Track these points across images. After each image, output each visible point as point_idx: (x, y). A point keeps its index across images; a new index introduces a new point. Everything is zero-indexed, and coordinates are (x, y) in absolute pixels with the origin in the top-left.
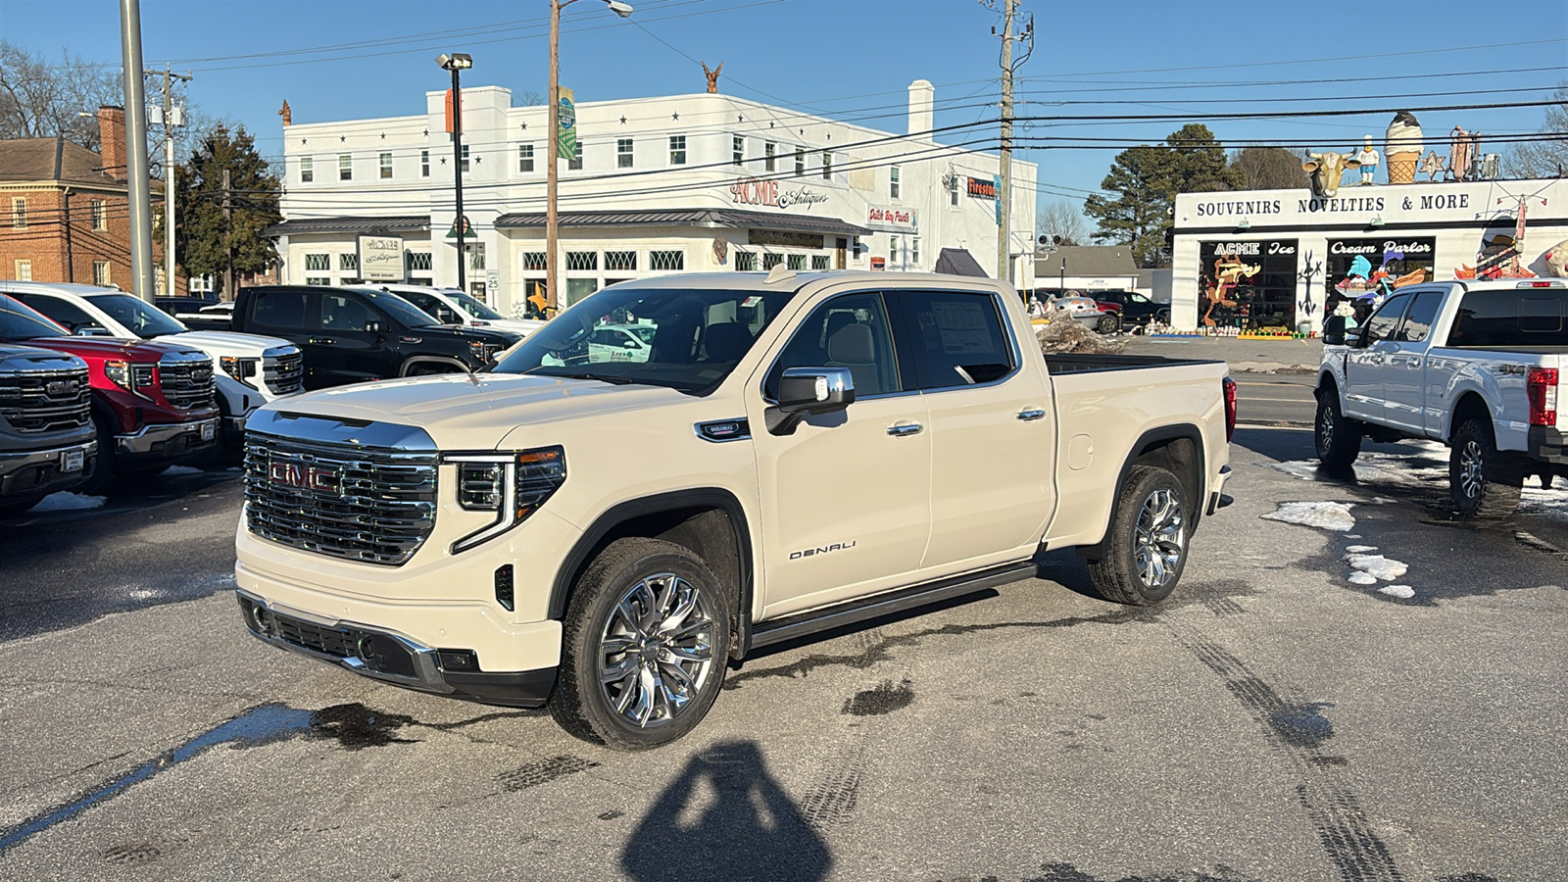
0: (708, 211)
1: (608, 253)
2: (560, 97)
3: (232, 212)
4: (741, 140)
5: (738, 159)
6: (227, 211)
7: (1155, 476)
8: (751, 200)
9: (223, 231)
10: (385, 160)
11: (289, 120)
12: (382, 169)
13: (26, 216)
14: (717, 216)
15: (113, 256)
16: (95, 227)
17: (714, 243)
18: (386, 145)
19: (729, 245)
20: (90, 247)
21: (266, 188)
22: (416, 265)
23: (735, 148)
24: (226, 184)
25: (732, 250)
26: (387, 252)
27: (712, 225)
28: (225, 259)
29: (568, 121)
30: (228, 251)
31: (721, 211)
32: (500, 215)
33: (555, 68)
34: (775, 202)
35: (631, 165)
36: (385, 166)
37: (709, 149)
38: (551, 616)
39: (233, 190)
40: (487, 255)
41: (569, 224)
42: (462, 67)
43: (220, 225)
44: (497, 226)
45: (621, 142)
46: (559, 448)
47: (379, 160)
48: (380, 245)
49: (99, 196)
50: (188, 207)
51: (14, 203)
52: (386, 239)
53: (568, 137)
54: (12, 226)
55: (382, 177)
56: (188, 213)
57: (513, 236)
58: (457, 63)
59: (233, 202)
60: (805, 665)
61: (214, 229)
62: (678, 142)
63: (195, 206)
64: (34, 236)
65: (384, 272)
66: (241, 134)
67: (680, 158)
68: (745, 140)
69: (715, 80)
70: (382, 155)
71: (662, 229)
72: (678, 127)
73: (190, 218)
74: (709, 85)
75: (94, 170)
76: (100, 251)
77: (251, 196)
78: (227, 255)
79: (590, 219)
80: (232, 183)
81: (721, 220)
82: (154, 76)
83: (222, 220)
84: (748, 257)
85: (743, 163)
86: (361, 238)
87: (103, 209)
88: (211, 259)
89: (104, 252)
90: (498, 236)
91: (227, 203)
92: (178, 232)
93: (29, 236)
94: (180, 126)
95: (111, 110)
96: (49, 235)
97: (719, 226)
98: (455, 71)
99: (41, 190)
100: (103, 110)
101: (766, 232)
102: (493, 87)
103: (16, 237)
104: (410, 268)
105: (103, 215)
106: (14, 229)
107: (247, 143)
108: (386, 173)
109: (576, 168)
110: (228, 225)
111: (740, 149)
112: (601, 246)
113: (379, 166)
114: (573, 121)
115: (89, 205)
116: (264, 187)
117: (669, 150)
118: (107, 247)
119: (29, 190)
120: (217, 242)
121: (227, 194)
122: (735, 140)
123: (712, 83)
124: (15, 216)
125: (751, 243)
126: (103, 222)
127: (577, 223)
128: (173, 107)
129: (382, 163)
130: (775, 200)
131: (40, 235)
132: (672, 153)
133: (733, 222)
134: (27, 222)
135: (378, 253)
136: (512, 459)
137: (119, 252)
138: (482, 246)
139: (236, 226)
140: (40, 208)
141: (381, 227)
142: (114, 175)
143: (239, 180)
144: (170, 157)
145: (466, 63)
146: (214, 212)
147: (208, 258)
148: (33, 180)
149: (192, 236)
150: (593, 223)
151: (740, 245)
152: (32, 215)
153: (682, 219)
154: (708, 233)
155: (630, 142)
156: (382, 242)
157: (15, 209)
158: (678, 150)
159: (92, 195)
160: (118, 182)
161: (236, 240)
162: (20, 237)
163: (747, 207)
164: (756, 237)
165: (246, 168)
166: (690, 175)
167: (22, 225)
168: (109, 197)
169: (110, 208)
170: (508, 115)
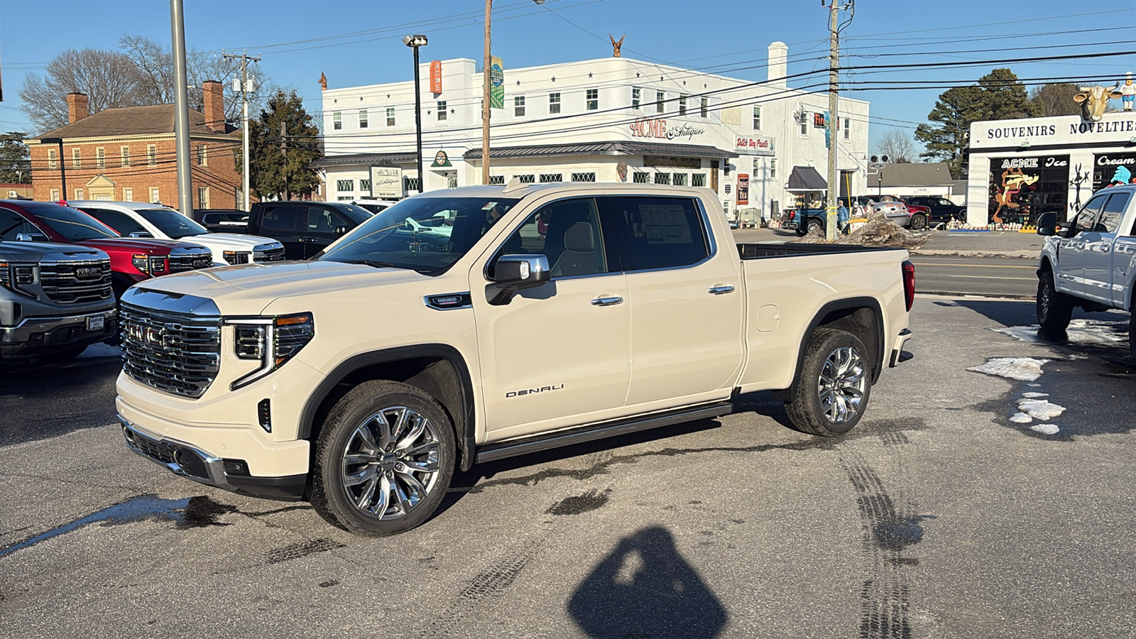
0: (613, 143)
1: (542, 175)
2: (492, 64)
3: (287, 151)
4: (638, 91)
5: (636, 105)
6: (284, 151)
7: (837, 337)
8: (645, 134)
9: (282, 164)
10: (390, 113)
11: (326, 86)
12: (388, 119)
13: (156, 157)
14: (620, 147)
15: (211, 184)
16: (200, 163)
17: (618, 166)
18: (390, 102)
19: (629, 167)
20: (196, 177)
21: (311, 135)
22: (411, 187)
23: (634, 96)
24: (283, 132)
25: (631, 171)
26: (390, 178)
27: (616, 153)
28: (283, 184)
29: (498, 81)
30: (285, 179)
31: (623, 143)
32: (467, 150)
33: (488, 43)
34: (664, 135)
35: (559, 112)
36: (390, 117)
37: (612, 98)
38: (301, 436)
39: (288, 136)
40: (458, 178)
41: (515, 155)
42: (420, 45)
43: (279, 160)
44: (465, 158)
45: (552, 95)
46: (309, 314)
47: (386, 113)
48: (386, 173)
49: (202, 142)
50: (258, 149)
51: (149, 149)
52: (389, 169)
53: (498, 92)
54: (147, 164)
55: (388, 125)
56: (258, 153)
57: (476, 165)
58: (417, 42)
59: (288, 144)
60: (537, 478)
61: (275, 163)
62: (592, 94)
63: (262, 148)
64: (161, 170)
65: (389, 192)
66: (294, 96)
67: (593, 105)
68: (642, 90)
69: (619, 48)
70: (388, 110)
71: (581, 157)
72: (591, 83)
73: (260, 156)
74: (615, 51)
75: (197, 125)
76: (203, 180)
77: (300, 140)
78: (284, 181)
79: (529, 151)
80: (288, 132)
81: (622, 149)
82: (236, 59)
83: (280, 157)
84: (643, 176)
85: (640, 107)
86: (373, 168)
87: (205, 151)
88: (273, 184)
89: (205, 181)
90: (466, 165)
91: (284, 145)
92: (251, 166)
93: (158, 171)
94: (252, 93)
95: (211, 83)
96: (170, 169)
97: (621, 153)
98: (416, 48)
99: (166, 139)
100: (205, 84)
101: (657, 157)
102: (463, 59)
103: (149, 172)
104: (407, 189)
105: (205, 155)
106: (148, 166)
107: (297, 103)
108: (391, 122)
109: (520, 115)
110: (285, 160)
111: (638, 97)
112: (537, 171)
113: (386, 117)
114: (502, 81)
115: (196, 148)
116: (309, 134)
117: (586, 100)
118: (208, 178)
119: (158, 140)
120: (277, 172)
121: (284, 139)
122: (634, 91)
123: (617, 50)
124: (149, 157)
125: (645, 166)
126: (205, 160)
127: (520, 155)
128: (248, 80)
129: (388, 115)
130: (664, 133)
131: (165, 170)
132: (588, 102)
133: (631, 151)
134: (156, 161)
135: (385, 178)
136: (271, 322)
137: (214, 180)
138: (455, 172)
139: (290, 161)
140: (165, 151)
141: (387, 160)
142: (212, 128)
143: (292, 129)
144: (246, 114)
145: (423, 42)
146: (275, 152)
147: (271, 183)
148: (157, 133)
149: (261, 169)
150: (531, 154)
151: (637, 167)
152: (160, 156)
153: (594, 149)
154: (614, 159)
155: (558, 95)
156: (387, 171)
157: (149, 153)
158: (592, 99)
159: (197, 142)
160: (215, 132)
161: (290, 171)
162: (152, 171)
163: (643, 140)
164: (649, 161)
165: (297, 120)
166: (601, 117)
167: (154, 163)
168: (209, 143)
169: (210, 150)
170: (473, 78)
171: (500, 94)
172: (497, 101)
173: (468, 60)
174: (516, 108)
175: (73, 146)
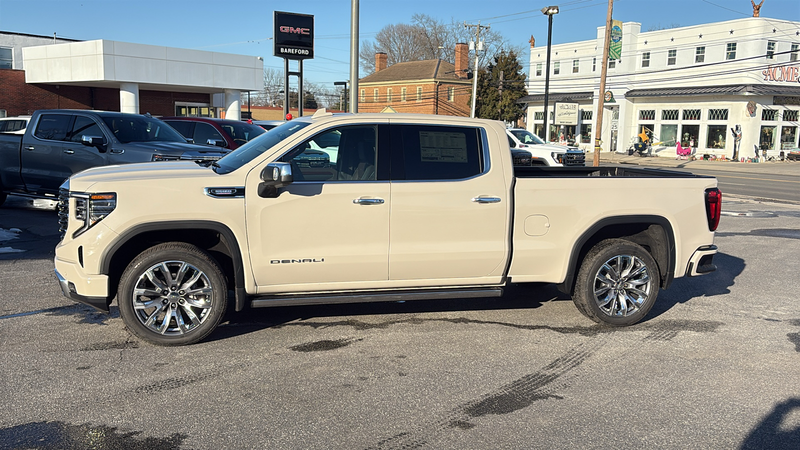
0: (745, 86)
1: (685, 111)
2: (613, 25)
3: (503, 91)
4: (773, 44)
5: (770, 55)
6: (501, 91)
8: (777, 78)
9: (498, 100)
10: (576, 63)
11: (533, 45)
12: (574, 68)
13: (422, 95)
14: (751, 89)
15: (455, 113)
16: (449, 99)
17: (748, 104)
18: (576, 55)
19: (757, 105)
20: (446, 109)
21: (520, 80)
22: (585, 117)
23: (769, 48)
24: (501, 78)
25: (760, 108)
26: (569, 111)
27: (747, 94)
28: (497, 114)
29: (617, 38)
30: (499, 111)
31: (754, 86)
32: (629, 90)
33: (610, 10)
34: (795, 79)
35: (703, 61)
36: (576, 66)
37: (749, 49)
38: (102, 272)
39: (504, 81)
40: (620, 112)
41: (664, 94)
42: (553, 13)
43: (496, 98)
44: (626, 96)
45: (698, 48)
46: (115, 194)
47: (573, 63)
48: (566, 107)
49: (452, 85)
50: (483, 89)
51: (418, 89)
52: (569, 104)
53: (616, 47)
54: (416, 100)
55: (574, 72)
56: (483, 92)
57: (635, 101)
58: (551, 11)
59: (504, 87)
61: (493, 100)
62: (732, 46)
63: (486, 89)
64: (424, 104)
65: (567, 121)
66: (511, 52)
67: (732, 56)
68: (777, 43)
69: (758, 9)
70: (574, 61)
71: (717, 97)
72: (732, 39)
73: (483, 95)
74: (754, 12)
75: (446, 73)
76: (450, 111)
77: (513, 84)
78: (498, 113)
79: (675, 92)
80: (504, 78)
81: (752, 90)
82: (473, 27)
83: (498, 95)
84: (772, 113)
85: (774, 56)
86: (557, 103)
87: (453, 91)
88: (491, 114)
89: (451, 111)
90: (626, 101)
91: (501, 87)
92: (477, 101)
93: (422, 104)
94: (482, 51)
95: (460, 45)
96: (429, 103)
97: (751, 94)
98: (551, 15)
99: (428, 83)
100: (457, 45)
101: (786, 97)
102: (631, 23)
103: (417, 105)
104: (582, 119)
105: (453, 94)
106: (417, 101)
107: (513, 58)
108: (576, 70)
109: (672, 64)
110: (501, 98)
111: (772, 49)
112: (681, 107)
114: (620, 38)
115: (447, 89)
116: (519, 79)
117: (726, 52)
118: (453, 109)
119: (424, 83)
120: (495, 106)
121: (501, 83)
122: (769, 44)
123: (756, 11)
124: (418, 95)
125: (774, 104)
126: (452, 97)
127: (668, 94)
128: (480, 42)
129: (574, 65)
130: (795, 78)
131: (427, 104)
132: (728, 53)
133: (760, 92)
134: (422, 98)
135: (564, 111)
136: (88, 197)
137: (458, 111)
138: (618, 107)
139: (504, 98)
140: (427, 91)
141: (568, 98)
142: (459, 75)
143: (508, 76)
144: (476, 66)
145: (555, 11)
146: (495, 92)
147: (490, 114)
148: (420, 79)
149: (484, 104)
150: (677, 94)
151: (766, 105)
152: (424, 94)
153: (728, 91)
154: (745, 98)
155: (703, 48)
156: (567, 105)
157: (418, 92)
158: (731, 51)
159: (449, 85)
160: (460, 78)
161: (503, 105)
162: (419, 105)
163: (774, 83)
164: (778, 101)
165: (512, 69)
166: (737, 65)
167: (420, 99)
168: (456, 85)
169: (457, 91)
170: (638, 37)
171: (619, 48)
172: (615, 54)
173: (635, 23)
174: (669, 59)
175: (375, 87)
